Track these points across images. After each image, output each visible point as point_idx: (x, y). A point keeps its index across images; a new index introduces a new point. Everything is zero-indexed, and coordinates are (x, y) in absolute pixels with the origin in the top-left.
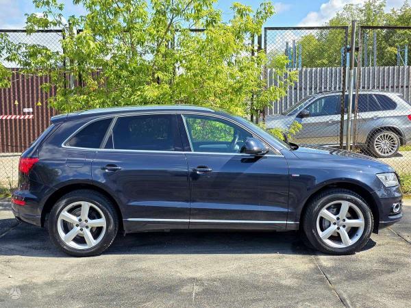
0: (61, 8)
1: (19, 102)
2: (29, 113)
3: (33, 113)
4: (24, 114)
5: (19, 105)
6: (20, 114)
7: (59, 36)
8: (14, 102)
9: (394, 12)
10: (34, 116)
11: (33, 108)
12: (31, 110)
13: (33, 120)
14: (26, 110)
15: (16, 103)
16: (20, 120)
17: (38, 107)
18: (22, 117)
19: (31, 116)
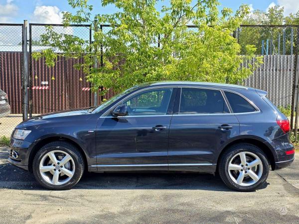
0: (91, 9)
1: (38, 76)
2: (45, 85)
3: (48, 85)
4: (42, 85)
5: (38, 79)
6: (38, 85)
7: (87, 30)
8: (35, 77)
9: (291, 16)
10: (49, 87)
11: (48, 81)
12: (47, 83)
13: (48, 90)
14: (43, 83)
15: (36, 77)
16: (38, 90)
17: (52, 80)
18: (40, 88)
19: (47, 88)
